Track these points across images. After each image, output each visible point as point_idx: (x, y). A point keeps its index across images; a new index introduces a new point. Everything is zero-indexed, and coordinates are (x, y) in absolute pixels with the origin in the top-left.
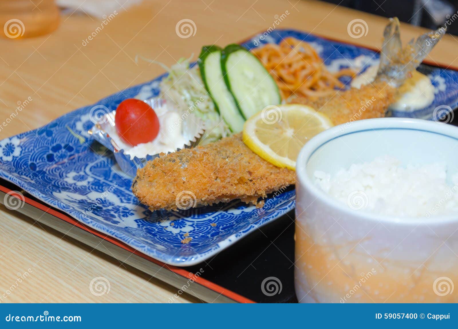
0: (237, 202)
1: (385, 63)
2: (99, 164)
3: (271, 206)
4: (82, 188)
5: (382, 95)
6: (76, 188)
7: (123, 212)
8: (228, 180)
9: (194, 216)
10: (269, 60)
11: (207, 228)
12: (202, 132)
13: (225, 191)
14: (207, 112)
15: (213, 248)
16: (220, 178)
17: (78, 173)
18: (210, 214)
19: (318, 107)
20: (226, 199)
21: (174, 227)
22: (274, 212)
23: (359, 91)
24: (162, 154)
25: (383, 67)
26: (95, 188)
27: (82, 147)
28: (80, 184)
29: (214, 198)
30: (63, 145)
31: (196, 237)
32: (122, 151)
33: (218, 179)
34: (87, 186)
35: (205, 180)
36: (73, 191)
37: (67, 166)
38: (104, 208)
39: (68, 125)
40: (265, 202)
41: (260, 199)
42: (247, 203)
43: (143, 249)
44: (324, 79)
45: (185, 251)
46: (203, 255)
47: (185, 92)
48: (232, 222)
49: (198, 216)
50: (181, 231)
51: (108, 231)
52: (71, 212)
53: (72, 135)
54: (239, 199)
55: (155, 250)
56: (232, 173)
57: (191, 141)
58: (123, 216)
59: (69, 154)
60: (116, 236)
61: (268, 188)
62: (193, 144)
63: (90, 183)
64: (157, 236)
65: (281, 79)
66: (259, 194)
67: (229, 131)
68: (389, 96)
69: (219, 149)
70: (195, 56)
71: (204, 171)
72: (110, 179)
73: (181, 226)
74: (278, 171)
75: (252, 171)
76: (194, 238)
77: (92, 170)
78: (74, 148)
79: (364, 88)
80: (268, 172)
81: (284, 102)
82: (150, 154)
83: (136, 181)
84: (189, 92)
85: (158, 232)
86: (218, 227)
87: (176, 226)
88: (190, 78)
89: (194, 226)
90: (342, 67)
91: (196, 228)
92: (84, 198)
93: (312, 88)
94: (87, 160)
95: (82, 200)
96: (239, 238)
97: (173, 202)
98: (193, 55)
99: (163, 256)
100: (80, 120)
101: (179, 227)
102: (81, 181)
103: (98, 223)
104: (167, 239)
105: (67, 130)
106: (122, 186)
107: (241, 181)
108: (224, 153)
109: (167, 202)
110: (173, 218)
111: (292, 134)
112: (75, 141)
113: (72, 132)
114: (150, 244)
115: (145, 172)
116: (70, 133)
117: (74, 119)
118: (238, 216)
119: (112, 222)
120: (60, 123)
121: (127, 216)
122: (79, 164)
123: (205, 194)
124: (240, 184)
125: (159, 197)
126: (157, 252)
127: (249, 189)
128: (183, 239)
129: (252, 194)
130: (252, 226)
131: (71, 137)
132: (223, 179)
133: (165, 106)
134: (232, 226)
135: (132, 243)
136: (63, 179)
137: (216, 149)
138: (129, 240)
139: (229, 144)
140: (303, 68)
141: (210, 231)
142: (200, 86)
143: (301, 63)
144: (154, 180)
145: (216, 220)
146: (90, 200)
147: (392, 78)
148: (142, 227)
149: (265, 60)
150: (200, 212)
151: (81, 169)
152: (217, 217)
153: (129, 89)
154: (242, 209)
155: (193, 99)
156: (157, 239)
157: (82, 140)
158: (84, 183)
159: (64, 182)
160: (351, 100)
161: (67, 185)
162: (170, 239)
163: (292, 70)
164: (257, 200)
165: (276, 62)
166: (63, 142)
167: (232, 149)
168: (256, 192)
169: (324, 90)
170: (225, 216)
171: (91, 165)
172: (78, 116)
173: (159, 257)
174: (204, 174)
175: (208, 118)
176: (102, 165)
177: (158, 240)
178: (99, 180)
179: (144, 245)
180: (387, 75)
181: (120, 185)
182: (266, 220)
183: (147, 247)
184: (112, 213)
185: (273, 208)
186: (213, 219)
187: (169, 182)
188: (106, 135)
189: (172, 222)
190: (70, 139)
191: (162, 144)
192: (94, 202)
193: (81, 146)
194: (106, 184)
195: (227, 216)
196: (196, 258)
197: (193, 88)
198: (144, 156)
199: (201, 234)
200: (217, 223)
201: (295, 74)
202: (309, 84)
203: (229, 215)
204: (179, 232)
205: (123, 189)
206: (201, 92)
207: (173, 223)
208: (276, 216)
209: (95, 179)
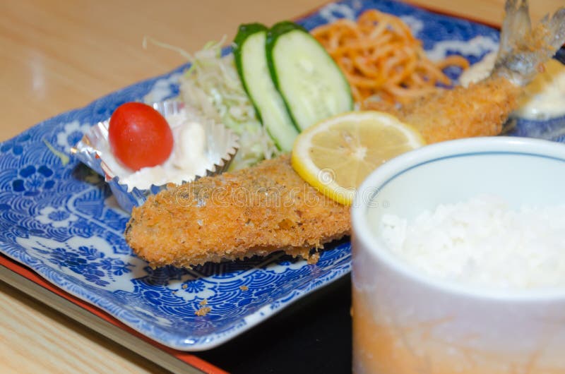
0: (280, 255)
1: (507, 50)
2: (87, 196)
3: (330, 261)
4: (60, 231)
5: (499, 98)
6: (52, 231)
7: (115, 268)
8: (265, 224)
9: (218, 275)
10: (341, 43)
11: (235, 293)
12: (233, 152)
13: (259, 241)
14: (245, 121)
15: (237, 325)
16: (254, 221)
17: (56, 208)
18: (240, 272)
19: (405, 115)
20: (262, 252)
21: (187, 291)
22: (329, 271)
23: (466, 91)
24: (172, 185)
25: (503, 56)
26: (79, 232)
27: (65, 170)
28: (57, 225)
29: (243, 250)
30: (37, 167)
31: (218, 306)
32: (116, 179)
33: (251, 222)
34: (68, 228)
35: (231, 225)
36: (47, 235)
37: (41, 197)
38: (89, 262)
39: (46, 138)
40: (321, 255)
41: (313, 251)
42: (294, 257)
43: (137, 324)
44: (421, 72)
45: (199, 327)
46: (221, 335)
47: (214, 92)
48: (271, 284)
49: (223, 275)
50: (196, 297)
51: (88, 297)
52: (38, 268)
53: (51, 152)
54: (283, 251)
55: (152, 327)
56: (270, 213)
57: (216, 166)
58: (116, 273)
59: (45, 180)
60: (100, 305)
61: (325, 236)
62: (220, 170)
63: (73, 224)
64: (160, 304)
65: (357, 72)
66: (311, 244)
67: (275, 149)
68: (509, 99)
69: (255, 178)
70: (227, 39)
71: (230, 211)
72: (102, 218)
73: (198, 290)
74: (341, 210)
75: (302, 210)
76: (214, 307)
77: (77, 203)
78: (54, 171)
79: (474, 87)
80: (326, 211)
81: (357, 107)
82: (157, 184)
83: (130, 226)
84: (220, 93)
85: (163, 298)
86: (250, 292)
87: (190, 290)
88: (220, 73)
89: (216, 289)
90: (449, 53)
91: (219, 293)
92: (61, 245)
93: (403, 85)
94: (71, 189)
95: (58, 249)
96: (275, 310)
97: (183, 256)
98: (225, 37)
99: (164, 336)
100: (63, 130)
101: (194, 291)
102: (60, 220)
103: (75, 285)
104: (176, 309)
105: (45, 145)
106: (117, 229)
107: (284, 225)
108: (262, 184)
109: (175, 256)
110: (186, 278)
111: (364, 155)
112: (54, 161)
113: (52, 148)
114: (148, 316)
115: (144, 212)
116: (48, 149)
117: (55, 129)
118: (281, 275)
119: (97, 284)
120: (34, 135)
121: (121, 274)
122: (59, 195)
123: (230, 245)
124: (283, 229)
125: (163, 249)
126: (155, 330)
127: (295, 237)
128: (198, 309)
129: (300, 245)
130: (295, 292)
131: (49, 155)
132: (257, 223)
133: (183, 112)
134: (270, 290)
135: (121, 316)
136: (34, 217)
137: (251, 178)
138: (118, 310)
139: (271, 169)
140: (391, 55)
141: (238, 297)
142: (234, 83)
143: (388, 48)
144: (155, 224)
145: (248, 281)
146: (70, 248)
147: (517, 72)
148: (141, 290)
149: (334, 42)
150: (227, 268)
151: (61, 203)
152: (250, 277)
153: (137, 85)
154: (288, 265)
155: (224, 102)
156: (160, 309)
157: (65, 160)
158: (64, 224)
159: (36, 222)
160: (453, 106)
161: (39, 226)
162: (179, 309)
163: (374, 57)
164: (308, 252)
165: (351, 45)
166: (37, 163)
167: (274, 177)
168: (306, 241)
169: (420, 87)
170: (263, 275)
171: (75, 196)
172: (61, 125)
173: (157, 337)
174: (229, 216)
175: (245, 129)
176: (92, 197)
177: (162, 311)
178: (86, 220)
179: (137, 319)
180: (508, 68)
181: (116, 227)
182: (317, 283)
183: (142, 322)
184: (100, 269)
185: (332, 264)
186: (244, 280)
187: (178, 228)
188: (95, 155)
189: (185, 283)
190: (47, 158)
191: (176, 168)
192: (75, 252)
193: (63, 169)
194: (96, 225)
195: (266, 275)
196: (212, 340)
197: (225, 86)
198: (148, 187)
199: (225, 302)
200: (249, 285)
201: (377, 64)
202: (398, 78)
203: (268, 274)
204: (193, 298)
205: (118, 233)
206: (237, 92)
207: (186, 285)
208: (332, 277)
209: (80, 217)
